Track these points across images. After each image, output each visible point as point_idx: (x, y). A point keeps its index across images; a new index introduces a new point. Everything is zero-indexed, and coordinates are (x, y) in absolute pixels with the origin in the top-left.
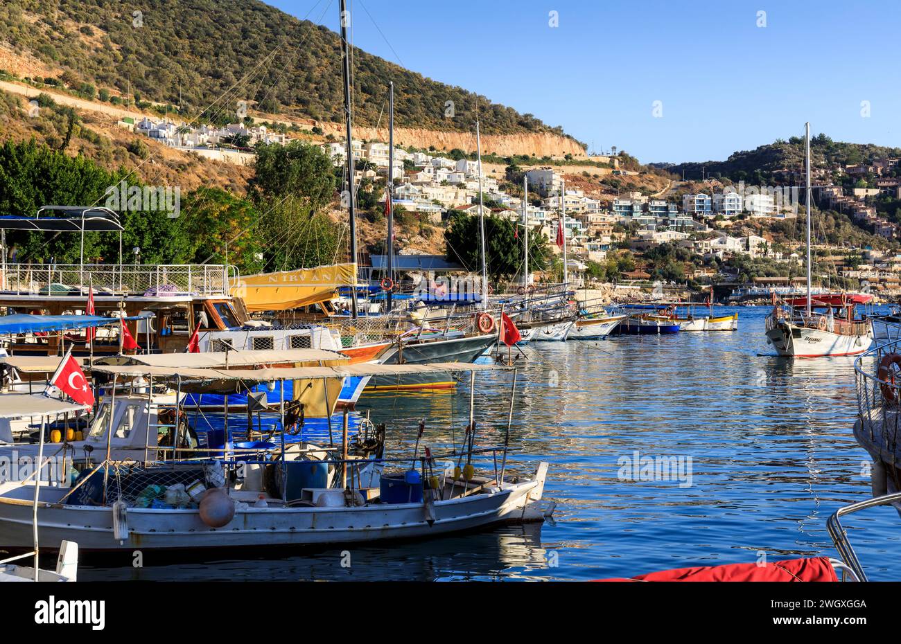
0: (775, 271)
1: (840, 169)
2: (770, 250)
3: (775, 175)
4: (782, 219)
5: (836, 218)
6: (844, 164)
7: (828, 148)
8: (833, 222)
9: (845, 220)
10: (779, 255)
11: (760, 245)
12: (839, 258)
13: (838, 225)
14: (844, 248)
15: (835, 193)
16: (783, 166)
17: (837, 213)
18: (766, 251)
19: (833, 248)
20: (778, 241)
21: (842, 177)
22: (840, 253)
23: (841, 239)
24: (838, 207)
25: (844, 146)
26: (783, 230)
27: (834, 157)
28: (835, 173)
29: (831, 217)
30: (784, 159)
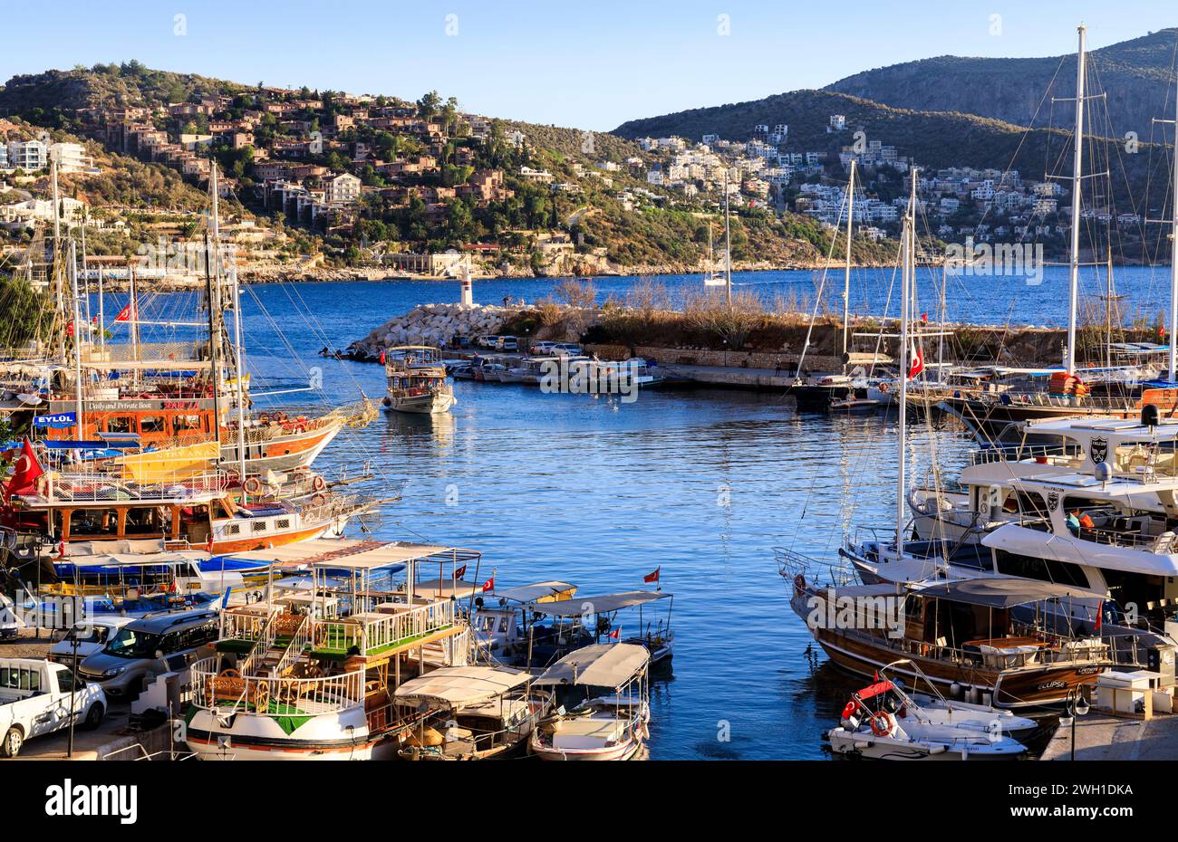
0: (104, 247)
1: (162, 109)
2: (89, 217)
3: (80, 114)
4: (97, 174)
5: (163, 173)
6: (166, 101)
7: (143, 78)
8: (161, 180)
9: (175, 177)
10: (100, 222)
11: (77, 211)
12: (173, 225)
13: (168, 184)
14: (177, 213)
15: (158, 140)
16: (90, 103)
17: (164, 168)
18: (84, 218)
19: (163, 213)
20: (94, 203)
21: (165, 119)
22: (173, 220)
23: (173, 202)
24: (162, 158)
25: (162, 75)
26: (100, 188)
27: (152, 92)
28: (155, 114)
29: (158, 173)
30: (90, 93)
